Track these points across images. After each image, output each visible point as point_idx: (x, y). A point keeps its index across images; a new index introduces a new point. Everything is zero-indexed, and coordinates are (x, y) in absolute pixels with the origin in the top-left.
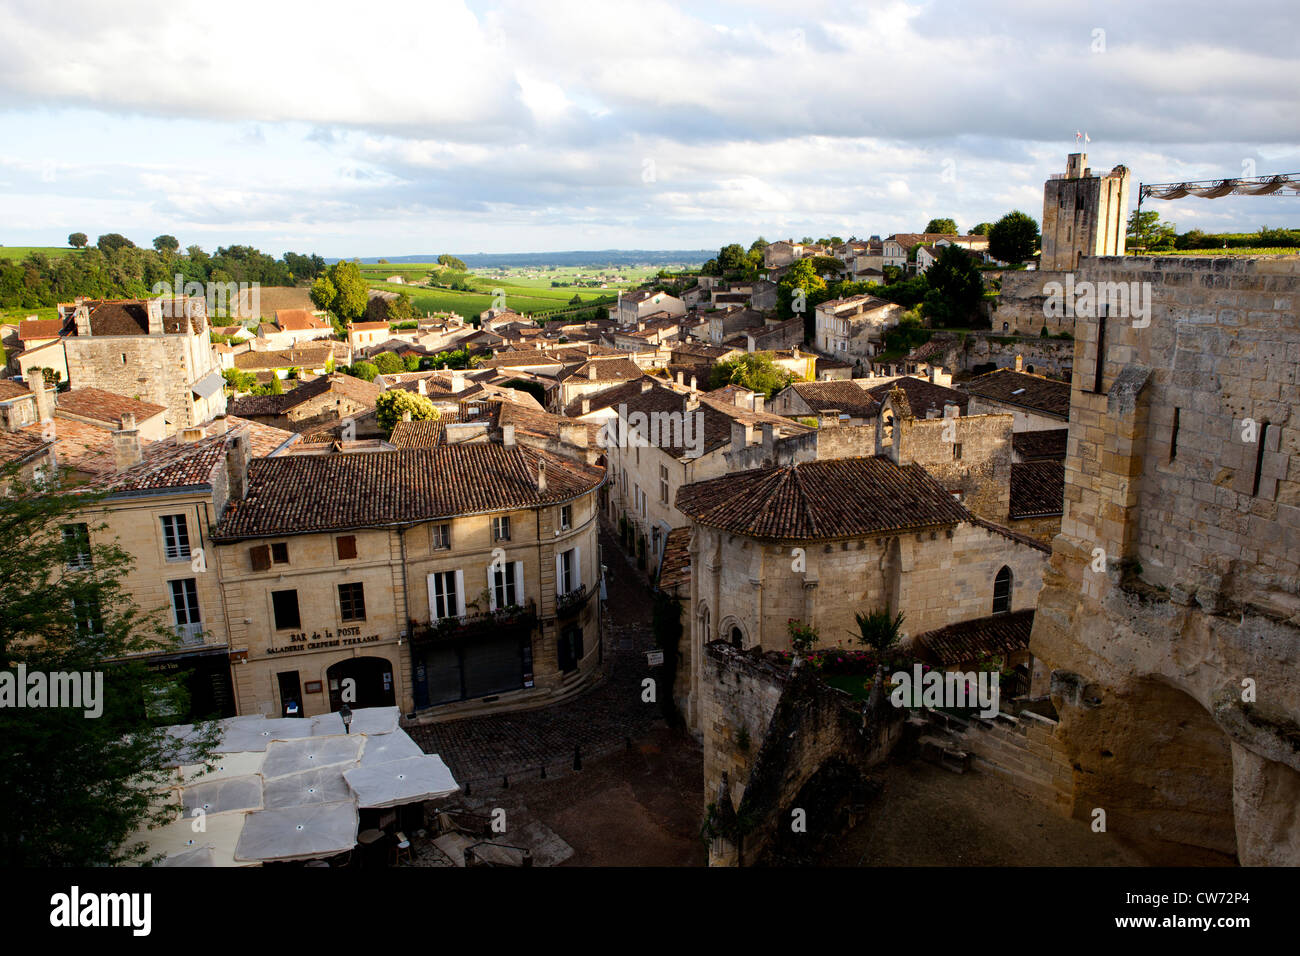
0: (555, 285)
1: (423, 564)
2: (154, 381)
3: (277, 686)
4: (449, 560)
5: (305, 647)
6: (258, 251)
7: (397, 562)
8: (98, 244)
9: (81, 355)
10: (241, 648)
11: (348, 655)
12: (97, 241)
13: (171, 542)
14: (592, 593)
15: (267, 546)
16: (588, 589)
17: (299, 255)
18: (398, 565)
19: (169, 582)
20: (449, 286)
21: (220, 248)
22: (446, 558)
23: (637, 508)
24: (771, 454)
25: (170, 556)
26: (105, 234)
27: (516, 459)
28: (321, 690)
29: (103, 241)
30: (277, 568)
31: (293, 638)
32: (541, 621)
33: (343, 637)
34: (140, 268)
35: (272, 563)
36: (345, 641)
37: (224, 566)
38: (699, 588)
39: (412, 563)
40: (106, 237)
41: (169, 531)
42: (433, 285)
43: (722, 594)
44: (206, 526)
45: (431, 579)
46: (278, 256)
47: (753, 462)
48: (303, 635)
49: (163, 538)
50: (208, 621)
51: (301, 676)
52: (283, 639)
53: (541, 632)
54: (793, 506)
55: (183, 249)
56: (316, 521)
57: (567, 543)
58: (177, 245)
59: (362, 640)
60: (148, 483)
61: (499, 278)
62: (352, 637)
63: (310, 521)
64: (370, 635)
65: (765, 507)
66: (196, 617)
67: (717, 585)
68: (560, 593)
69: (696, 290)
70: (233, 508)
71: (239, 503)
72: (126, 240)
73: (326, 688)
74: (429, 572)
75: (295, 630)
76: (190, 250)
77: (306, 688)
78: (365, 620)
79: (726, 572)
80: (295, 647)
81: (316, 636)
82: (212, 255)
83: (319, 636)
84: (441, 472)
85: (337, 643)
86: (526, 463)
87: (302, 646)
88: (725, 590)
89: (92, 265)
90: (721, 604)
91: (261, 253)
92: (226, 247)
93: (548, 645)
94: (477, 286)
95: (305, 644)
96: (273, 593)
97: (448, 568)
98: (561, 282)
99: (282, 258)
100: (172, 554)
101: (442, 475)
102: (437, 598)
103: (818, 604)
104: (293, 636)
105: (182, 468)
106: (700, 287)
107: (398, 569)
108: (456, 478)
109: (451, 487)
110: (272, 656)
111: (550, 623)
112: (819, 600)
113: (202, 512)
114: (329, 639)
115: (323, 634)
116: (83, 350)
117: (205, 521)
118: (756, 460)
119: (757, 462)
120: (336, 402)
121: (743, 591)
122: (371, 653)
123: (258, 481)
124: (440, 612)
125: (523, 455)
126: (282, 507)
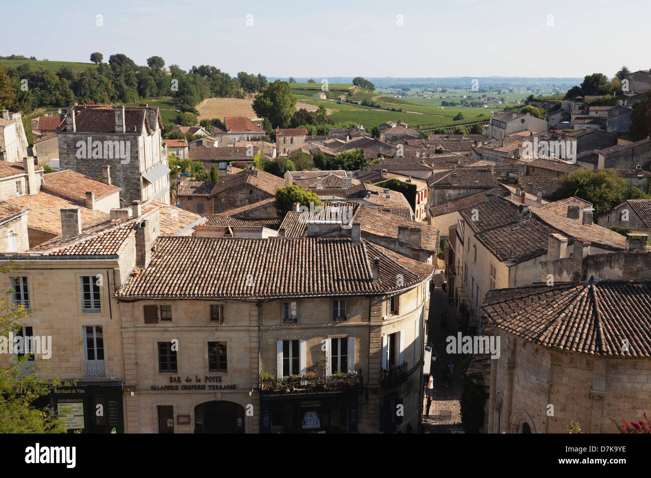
0: (444, 104)
1: (275, 332)
2: (116, 167)
3: (156, 416)
4: (295, 331)
5: (180, 388)
6: (219, 70)
7: (254, 328)
8: (110, 61)
9: (68, 146)
10: (133, 382)
11: (211, 398)
12: (109, 59)
13: (87, 296)
14: (414, 369)
15: (156, 306)
16: (410, 367)
17: (249, 74)
18: (255, 331)
19: (83, 326)
20: (360, 103)
21: (194, 67)
22: (293, 329)
23: (472, 297)
24: (580, 268)
25: (86, 307)
26: (115, 54)
27: (360, 253)
28: (188, 423)
29: (113, 59)
30: (162, 324)
31: (171, 380)
32: (366, 388)
33: (208, 384)
34: (135, 81)
35: (159, 320)
36: (210, 386)
37: (124, 319)
38: (497, 382)
39: (266, 331)
40: (115, 56)
41: (86, 288)
42: (347, 101)
43: (515, 391)
44: (113, 286)
45: (280, 345)
46: (233, 75)
47: (565, 273)
48: (179, 378)
49: (81, 293)
50: (109, 359)
51: (175, 410)
52: (163, 380)
53: (367, 398)
54: (586, 322)
55: (166, 68)
56: (194, 291)
57: (394, 326)
58: (164, 64)
59: (223, 387)
60: (75, 250)
61: (400, 97)
62: (215, 384)
63: (190, 290)
64: (229, 384)
65: (559, 320)
66: (101, 356)
67: (511, 382)
68: (384, 366)
69: (559, 112)
70: (136, 274)
71: (141, 271)
72: (128, 59)
73: (193, 422)
74: (278, 339)
75: (172, 374)
76: (172, 68)
77: (178, 420)
78: (226, 371)
79: (519, 372)
80: (172, 386)
81: (188, 380)
82: (188, 72)
83: (190, 380)
84: (298, 259)
85: (203, 387)
86: (367, 257)
87: (177, 387)
88: (517, 387)
89: (103, 77)
90: (514, 399)
91: (222, 72)
92: (198, 67)
93: (372, 409)
94: (382, 103)
95: (180, 385)
96: (158, 343)
97: (295, 338)
98: (449, 102)
99: (236, 76)
100: (87, 305)
101: (298, 261)
102: (284, 360)
103: (605, 414)
104: (171, 378)
105: (101, 241)
106: (562, 110)
107: (255, 334)
108: (309, 265)
109: (303, 272)
110: (153, 392)
111: (375, 391)
112: (606, 411)
113: (111, 276)
114: (198, 384)
115: (194, 379)
116: (70, 142)
117: (113, 283)
118: (567, 272)
119: (568, 273)
120: (249, 191)
121: (533, 392)
122: (228, 398)
123: (160, 254)
124: (286, 372)
125: (366, 250)
126: (172, 276)
